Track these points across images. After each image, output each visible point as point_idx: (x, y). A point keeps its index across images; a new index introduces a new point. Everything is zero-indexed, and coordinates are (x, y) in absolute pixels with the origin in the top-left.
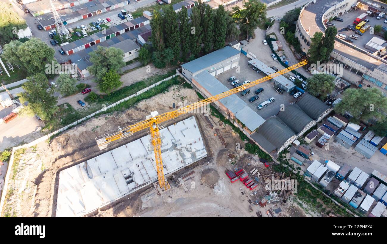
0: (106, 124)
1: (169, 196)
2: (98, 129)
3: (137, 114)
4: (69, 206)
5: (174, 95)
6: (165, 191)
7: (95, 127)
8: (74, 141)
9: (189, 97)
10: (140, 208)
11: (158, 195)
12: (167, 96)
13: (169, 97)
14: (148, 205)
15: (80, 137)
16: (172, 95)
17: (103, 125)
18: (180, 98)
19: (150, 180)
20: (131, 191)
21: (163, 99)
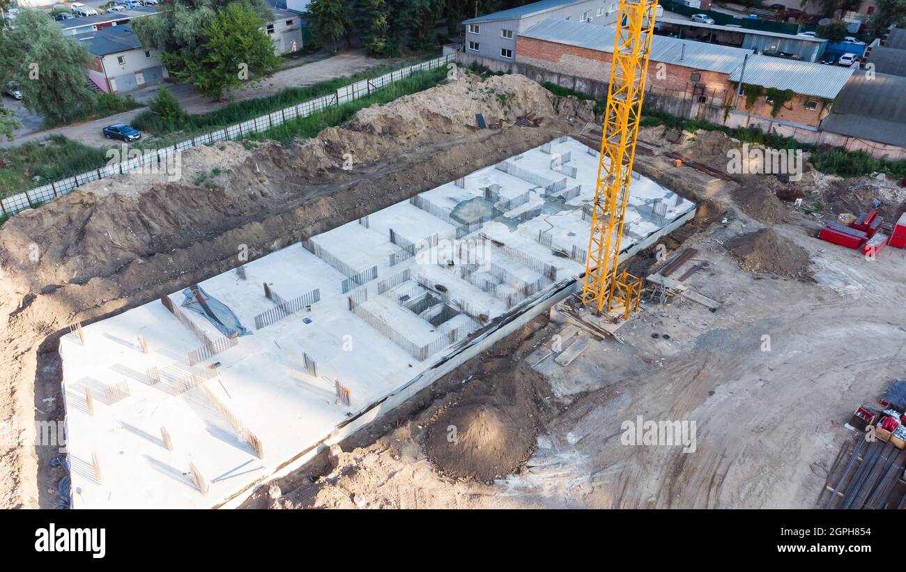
0: (250, 164)
1: (655, 336)
2: (223, 180)
3: (361, 144)
4: (152, 460)
5: (469, 89)
6: (623, 322)
7: (209, 170)
8: (116, 223)
9: (520, 96)
10: (547, 400)
11: (600, 339)
12: (450, 92)
13: (458, 94)
14: (577, 382)
15: (142, 205)
16: (466, 90)
17: (238, 169)
18: (494, 96)
19: (529, 299)
20: (465, 346)
21: (440, 99)
